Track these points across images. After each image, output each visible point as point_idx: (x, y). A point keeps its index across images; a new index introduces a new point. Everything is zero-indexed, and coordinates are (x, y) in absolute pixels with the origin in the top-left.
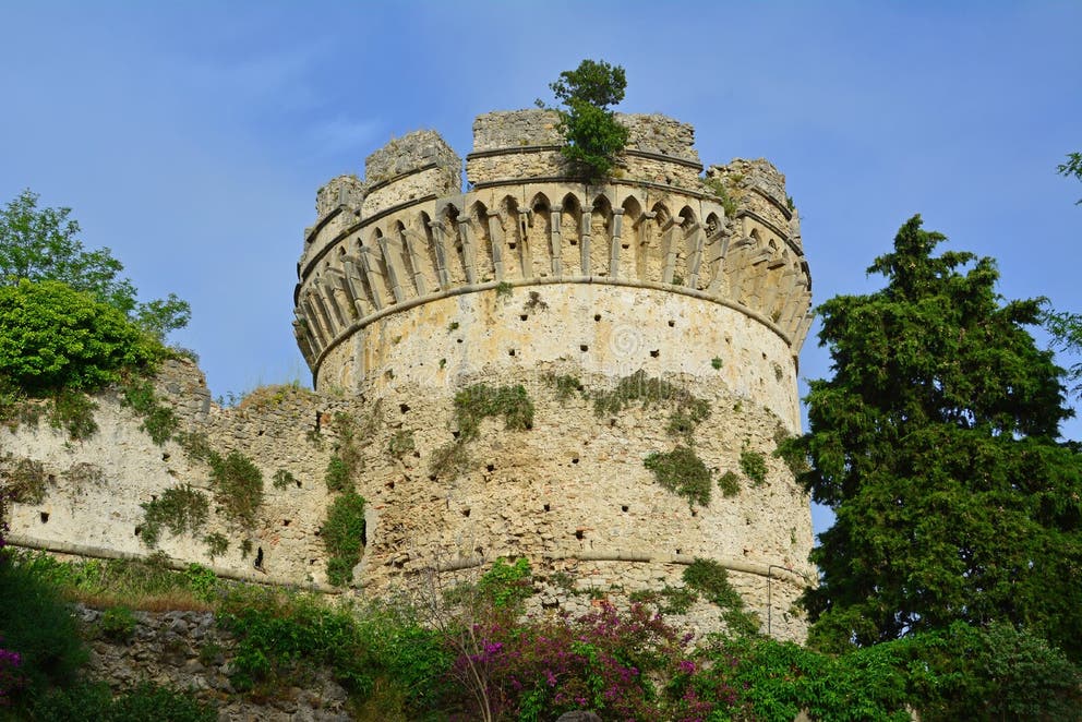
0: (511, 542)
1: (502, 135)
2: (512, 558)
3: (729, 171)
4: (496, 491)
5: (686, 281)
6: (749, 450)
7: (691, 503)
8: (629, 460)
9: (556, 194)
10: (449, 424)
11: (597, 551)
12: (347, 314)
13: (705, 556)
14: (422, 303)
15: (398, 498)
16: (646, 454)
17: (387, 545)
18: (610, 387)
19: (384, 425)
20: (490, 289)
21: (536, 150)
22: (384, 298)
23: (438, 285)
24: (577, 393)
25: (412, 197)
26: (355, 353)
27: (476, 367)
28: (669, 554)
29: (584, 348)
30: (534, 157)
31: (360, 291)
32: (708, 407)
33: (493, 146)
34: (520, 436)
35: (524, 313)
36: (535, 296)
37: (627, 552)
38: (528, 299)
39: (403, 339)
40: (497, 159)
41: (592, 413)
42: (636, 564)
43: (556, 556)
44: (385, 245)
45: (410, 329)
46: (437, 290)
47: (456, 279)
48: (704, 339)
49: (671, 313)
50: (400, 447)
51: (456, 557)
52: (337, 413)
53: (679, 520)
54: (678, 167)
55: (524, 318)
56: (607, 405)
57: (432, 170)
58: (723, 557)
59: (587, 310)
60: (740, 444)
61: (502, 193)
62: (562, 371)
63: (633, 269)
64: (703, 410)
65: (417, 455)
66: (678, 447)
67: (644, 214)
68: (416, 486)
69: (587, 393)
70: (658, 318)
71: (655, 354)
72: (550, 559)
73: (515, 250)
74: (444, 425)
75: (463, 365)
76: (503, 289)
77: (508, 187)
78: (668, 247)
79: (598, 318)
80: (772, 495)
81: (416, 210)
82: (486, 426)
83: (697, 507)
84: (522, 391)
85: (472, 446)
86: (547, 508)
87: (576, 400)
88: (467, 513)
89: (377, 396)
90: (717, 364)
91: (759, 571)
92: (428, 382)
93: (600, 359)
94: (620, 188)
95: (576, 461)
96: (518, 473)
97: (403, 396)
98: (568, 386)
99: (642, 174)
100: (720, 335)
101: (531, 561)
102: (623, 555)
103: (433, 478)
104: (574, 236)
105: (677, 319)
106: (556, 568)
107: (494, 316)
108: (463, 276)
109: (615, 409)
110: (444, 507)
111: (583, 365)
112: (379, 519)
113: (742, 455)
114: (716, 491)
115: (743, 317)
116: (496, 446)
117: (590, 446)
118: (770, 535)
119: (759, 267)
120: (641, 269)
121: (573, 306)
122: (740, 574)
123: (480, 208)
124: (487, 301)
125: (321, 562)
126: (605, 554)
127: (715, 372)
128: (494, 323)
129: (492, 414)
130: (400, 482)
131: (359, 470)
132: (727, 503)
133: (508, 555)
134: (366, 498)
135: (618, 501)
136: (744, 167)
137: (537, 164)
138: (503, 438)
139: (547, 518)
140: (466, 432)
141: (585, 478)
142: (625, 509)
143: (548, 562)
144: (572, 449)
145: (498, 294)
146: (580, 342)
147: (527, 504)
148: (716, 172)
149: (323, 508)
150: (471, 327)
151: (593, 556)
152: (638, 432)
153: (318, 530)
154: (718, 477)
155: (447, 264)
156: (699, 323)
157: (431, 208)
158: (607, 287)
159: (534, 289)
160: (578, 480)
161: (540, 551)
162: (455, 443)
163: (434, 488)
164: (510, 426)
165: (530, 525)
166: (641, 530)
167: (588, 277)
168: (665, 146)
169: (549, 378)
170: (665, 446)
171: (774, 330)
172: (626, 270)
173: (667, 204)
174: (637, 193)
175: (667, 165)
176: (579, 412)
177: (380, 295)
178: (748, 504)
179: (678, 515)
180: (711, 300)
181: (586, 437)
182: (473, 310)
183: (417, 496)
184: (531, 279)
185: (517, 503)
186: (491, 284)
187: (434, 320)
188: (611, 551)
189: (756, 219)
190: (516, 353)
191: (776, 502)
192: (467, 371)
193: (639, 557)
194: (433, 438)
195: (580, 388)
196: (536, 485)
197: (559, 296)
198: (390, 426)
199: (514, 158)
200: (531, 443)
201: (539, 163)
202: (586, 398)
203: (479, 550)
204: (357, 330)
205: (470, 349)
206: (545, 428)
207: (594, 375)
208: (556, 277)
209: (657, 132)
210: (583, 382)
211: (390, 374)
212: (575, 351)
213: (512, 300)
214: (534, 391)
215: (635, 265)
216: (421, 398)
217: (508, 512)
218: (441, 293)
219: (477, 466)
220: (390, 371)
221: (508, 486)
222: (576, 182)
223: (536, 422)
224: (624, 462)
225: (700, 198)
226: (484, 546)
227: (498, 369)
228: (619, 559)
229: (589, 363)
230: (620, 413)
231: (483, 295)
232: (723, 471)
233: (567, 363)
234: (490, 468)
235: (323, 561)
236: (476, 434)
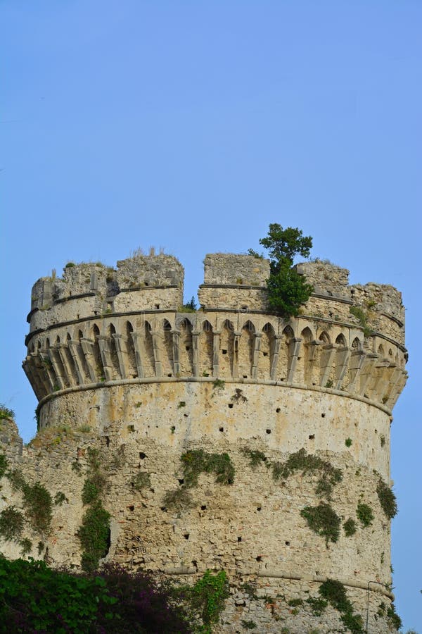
0: (215, 559)
1: (224, 272)
2: (215, 570)
3: (365, 292)
4: (207, 525)
5: (334, 384)
6: (362, 503)
7: (327, 540)
8: (292, 511)
9: (260, 322)
10: (176, 474)
11: (269, 571)
12: (94, 372)
13: (332, 577)
14: (159, 383)
15: (137, 518)
16: (302, 507)
17: (126, 548)
18: (284, 460)
19: (127, 464)
20: (208, 382)
21: (248, 288)
22: (129, 371)
23: (171, 371)
24: (263, 462)
25: (158, 306)
26: (101, 404)
27: (197, 437)
28: (311, 575)
29: (268, 432)
30: (246, 292)
31: (109, 361)
32: (341, 474)
33: (218, 280)
34: (224, 489)
35: (231, 403)
36: (238, 391)
37: (288, 573)
38: (235, 393)
39: (142, 405)
40: (220, 290)
41: (271, 477)
42: (293, 581)
43: (245, 573)
44: (136, 338)
45: (148, 399)
46: (170, 375)
47: (184, 370)
48: (342, 425)
49: (324, 408)
50: (140, 483)
51: (178, 565)
52: (89, 448)
53: (319, 552)
54: (338, 303)
55: (231, 406)
56: (280, 472)
57: (173, 289)
58: (342, 577)
59: (272, 405)
60: (358, 498)
61: (223, 317)
62: (254, 447)
63: (302, 376)
64: (338, 476)
65: (153, 490)
66: (321, 502)
67: (315, 342)
68: (151, 513)
69: (269, 463)
70: (316, 412)
71: (311, 437)
72: (241, 574)
73: (227, 355)
74: (173, 473)
75: (188, 432)
76: (218, 383)
77: (228, 314)
78: (327, 362)
79: (278, 410)
80: (373, 532)
81: (160, 318)
82: (203, 478)
83: (330, 543)
84: (226, 456)
85: (192, 491)
86: (240, 539)
87: (262, 467)
88: (187, 536)
89: (121, 442)
90: (348, 443)
91: (363, 586)
92: (162, 441)
93: (278, 440)
94: (301, 321)
95: (259, 509)
96: (222, 514)
97: (142, 447)
98: (257, 458)
99: (315, 310)
100: (352, 422)
101: (227, 574)
102: (286, 575)
103: (163, 509)
104: (267, 350)
105: (327, 413)
106: (244, 580)
107: (211, 402)
108: (189, 368)
109: (285, 476)
110: (171, 530)
111: (268, 444)
112: (121, 530)
113: (358, 507)
114: (342, 532)
115: (365, 405)
116: (208, 493)
117: (268, 499)
118: (370, 561)
119: (380, 370)
120: (307, 376)
121: (263, 402)
122: (352, 588)
123: (207, 325)
124: (206, 390)
125: (78, 555)
126: (275, 574)
127: (346, 449)
128: (211, 407)
129: (207, 469)
130: (139, 507)
131: (104, 492)
132: (347, 539)
133: (213, 568)
134: (111, 513)
135: (284, 539)
136: (377, 291)
137: (248, 298)
138: (213, 488)
139: (240, 546)
140: (188, 481)
141: (265, 521)
142: (287, 543)
143: (239, 575)
144: (257, 501)
145: (214, 387)
146: (266, 427)
147: (227, 535)
148: (357, 291)
149: (80, 518)
150: (194, 406)
151: (267, 574)
152: (298, 492)
153: (77, 532)
154: (343, 522)
155: (180, 360)
156: (340, 414)
157: (171, 318)
158: (286, 389)
159: (239, 386)
160: (260, 523)
161: (234, 567)
162: (180, 487)
163: (164, 516)
164: (219, 481)
165: (229, 550)
166: (297, 558)
167: (274, 382)
168: (330, 287)
169: (246, 451)
170: (314, 502)
171: (383, 410)
172: (298, 377)
173: (329, 333)
174: (311, 325)
175: (331, 302)
176: (263, 475)
177: (126, 368)
178: (359, 540)
179: (319, 548)
180: (349, 397)
181: (266, 493)
182: (196, 395)
183: (151, 519)
184: (237, 380)
185: (221, 534)
186: (210, 378)
187: (168, 396)
188: (278, 571)
189: (382, 337)
190: (225, 430)
191: (375, 536)
192: (190, 438)
193: (294, 577)
194: (164, 482)
195: (265, 459)
196: (233, 523)
197: (254, 393)
198: (131, 466)
199: (232, 291)
200: (231, 494)
201: (252, 299)
202: (268, 466)
203: (195, 563)
204: (102, 387)
205: (193, 423)
206: (241, 485)
207: (274, 451)
208: (253, 380)
209: (326, 278)
210: (267, 455)
211: (131, 428)
212: (263, 433)
213: (224, 392)
214: (236, 458)
215: (303, 373)
216: (156, 451)
217: (215, 539)
218: (173, 378)
219: (196, 505)
220: (132, 427)
221: (216, 521)
222: (274, 315)
223: (236, 480)
224: (289, 512)
225: (350, 327)
226: (198, 560)
227: (212, 440)
228: (283, 577)
229: (271, 442)
230: (289, 478)
231: (204, 386)
232: (347, 518)
233: (257, 441)
234: (203, 508)
235: (79, 554)
236: (195, 484)
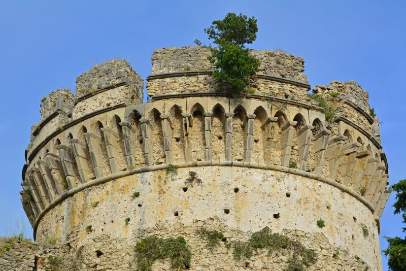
1: (171, 63)
3: (329, 89)
5: (298, 165)
9: (208, 105)
10: (130, 265)
12: (60, 186)
14: (114, 179)
18: (245, 239)
19: (84, 266)
20: (162, 169)
21: (195, 74)
22: (87, 176)
23: (126, 167)
24: (222, 243)
25: (108, 105)
26: (65, 214)
27: (150, 224)
29: (227, 212)
30: (193, 79)
31: (70, 170)
32: (315, 255)
33: (165, 71)
35: (185, 186)
36: (193, 175)
38: (188, 177)
39: (99, 204)
40: (168, 80)
41: (232, 258)
44: (89, 138)
45: (105, 197)
46: (125, 170)
47: (138, 162)
48: (311, 206)
49: (288, 188)
52: (50, 257)
54: (293, 86)
55: (185, 190)
56: (243, 252)
57: (122, 87)
59: (229, 185)
61: (171, 103)
62: (211, 227)
63: (261, 157)
64: (311, 257)
67: (269, 119)
69: (228, 243)
70: (279, 191)
71: (276, 216)
73: (180, 142)
74: (127, 266)
75: (142, 222)
76: (171, 169)
77: (175, 99)
78: (286, 141)
79: (236, 190)
81: (111, 114)
82: (158, 266)
84: (181, 240)
87: (221, 248)
89: (80, 244)
90: (321, 224)
92: (117, 235)
93: (238, 220)
94: (253, 101)
97: (99, 244)
98: (214, 238)
99: (268, 91)
100: (323, 202)
104: (221, 134)
105: (292, 192)
107: (164, 188)
108: (143, 160)
109: (248, 255)
111: (227, 223)
115: (339, 191)
119: (350, 156)
120: (267, 157)
121: (219, 182)
123: (156, 114)
124: (160, 177)
127: (319, 230)
128: (164, 193)
129: (162, 257)
136: (340, 87)
137: (195, 84)
145: (167, 173)
146: (224, 207)
148: (320, 90)
150: (148, 195)
155: (132, 152)
156: (307, 195)
157: (121, 113)
158: (243, 169)
159: (193, 169)
164: (174, 267)
167: (230, 162)
168: (284, 72)
169: (202, 232)
171: (361, 201)
172: (256, 158)
173: (286, 112)
174: (264, 104)
175: (285, 85)
176: (223, 257)
177: (85, 172)
180: (316, 179)
182: (150, 184)
184: (190, 163)
186: (163, 165)
187: (123, 190)
189: (348, 123)
190: (179, 214)
192: (144, 227)
195: (224, 240)
197: (209, 174)
198: (88, 267)
199: (180, 79)
201: (197, 83)
202: (228, 247)
204: (67, 198)
205: (147, 211)
206: (199, 268)
207: (233, 231)
208: (208, 162)
209: (278, 63)
210: (225, 235)
211: (89, 229)
212: (220, 213)
213: (178, 177)
214: (193, 242)
215: (262, 153)
216: (111, 246)
218: (127, 172)
220: (90, 227)
222: (223, 96)
223: (192, 264)
225: (308, 108)
227: (166, 226)
229: (230, 222)
230: (252, 258)
231: (157, 174)
233: (215, 222)
